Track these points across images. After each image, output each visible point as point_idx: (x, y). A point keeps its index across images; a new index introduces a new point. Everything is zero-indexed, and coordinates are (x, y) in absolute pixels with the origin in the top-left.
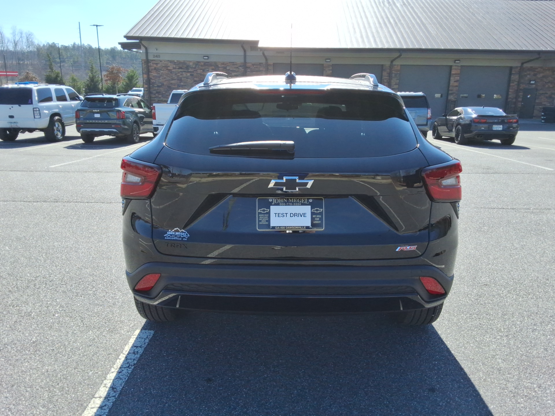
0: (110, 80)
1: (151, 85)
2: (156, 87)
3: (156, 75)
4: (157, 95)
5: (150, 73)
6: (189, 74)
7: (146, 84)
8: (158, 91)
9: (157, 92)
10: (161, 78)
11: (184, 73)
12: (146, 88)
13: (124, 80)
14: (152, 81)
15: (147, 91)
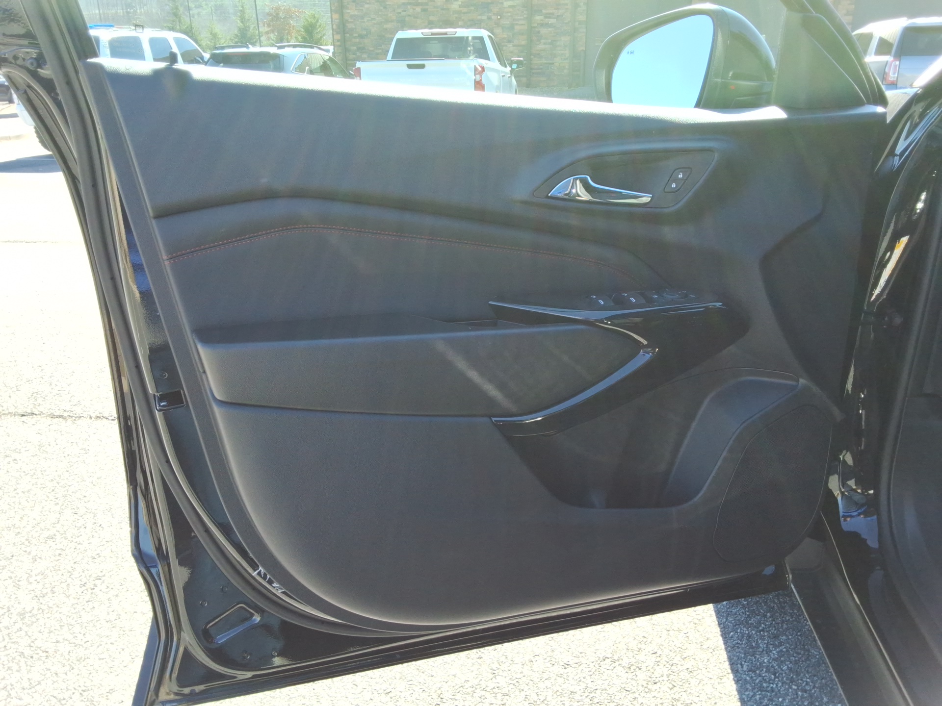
0: (273, 32)
1: (348, 35)
2: (355, 37)
3: (356, 13)
4: (358, 54)
5: (345, 11)
6: (418, 9)
7: (338, 33)
8: (361, 46)
9: (359, 49)
10: (366, 20)
11: (409, 7)
12: (338, 41)
13: (299, 31)
14: (350, 26)
15: (340, 46)
